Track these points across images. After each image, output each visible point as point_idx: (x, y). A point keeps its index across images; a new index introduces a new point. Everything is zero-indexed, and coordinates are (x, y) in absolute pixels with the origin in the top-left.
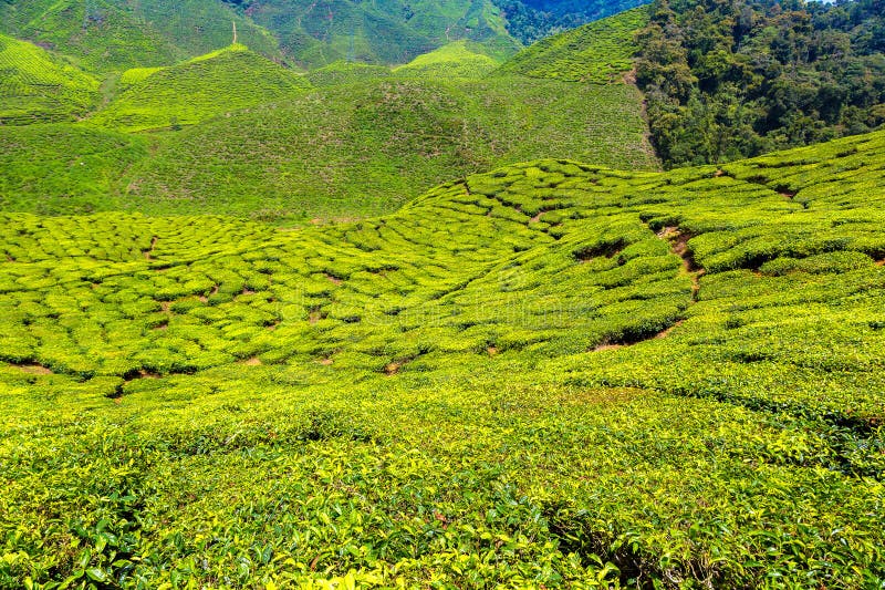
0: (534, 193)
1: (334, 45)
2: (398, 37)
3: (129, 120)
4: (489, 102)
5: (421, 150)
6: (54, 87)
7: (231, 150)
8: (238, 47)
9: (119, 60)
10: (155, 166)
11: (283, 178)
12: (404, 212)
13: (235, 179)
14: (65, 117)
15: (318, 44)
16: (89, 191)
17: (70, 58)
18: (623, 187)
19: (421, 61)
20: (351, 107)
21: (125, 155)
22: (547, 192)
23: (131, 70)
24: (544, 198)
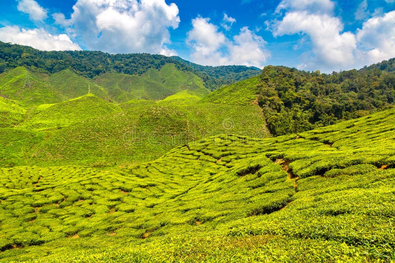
0: (218, 148)
1: (132, 93)
2: (159, 89)
3: (38, 126)
4: (198, 113)
5: (169, 134)
6: (5, 113)
7: (83, 136)
8: (90, 95)
9: (37, 101)
10: (47, 145)
11: (106, 148)
12: (160, 160)
14: (8, 125)
15: (125, 93)
16: (13, 157)
17: (15, 101)
18: (257, 144)
19: (169, 98)
20: (138, 117)
21: (33, 140)
22: (224, 148)
23: (42, 105)
24: (223, 151)
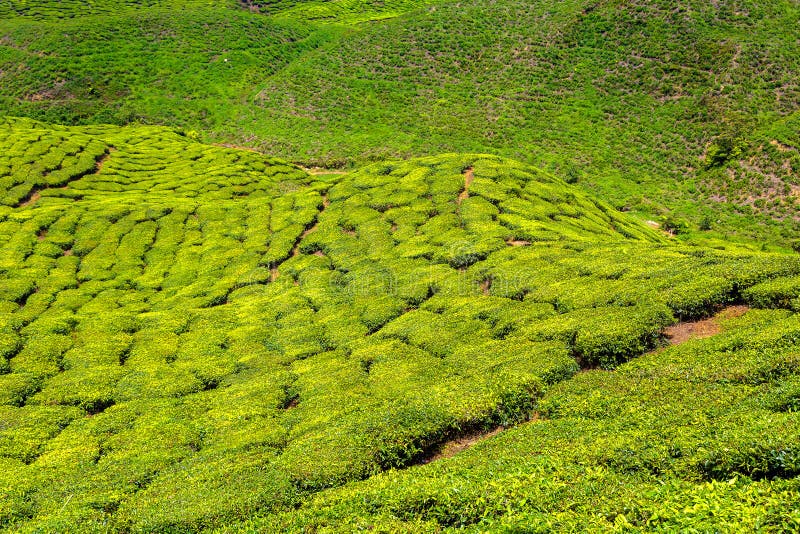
13: (375, 101)
16: (215, 94)
21: (287, 53)
